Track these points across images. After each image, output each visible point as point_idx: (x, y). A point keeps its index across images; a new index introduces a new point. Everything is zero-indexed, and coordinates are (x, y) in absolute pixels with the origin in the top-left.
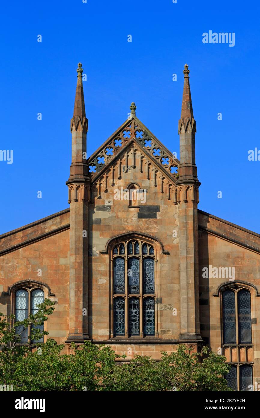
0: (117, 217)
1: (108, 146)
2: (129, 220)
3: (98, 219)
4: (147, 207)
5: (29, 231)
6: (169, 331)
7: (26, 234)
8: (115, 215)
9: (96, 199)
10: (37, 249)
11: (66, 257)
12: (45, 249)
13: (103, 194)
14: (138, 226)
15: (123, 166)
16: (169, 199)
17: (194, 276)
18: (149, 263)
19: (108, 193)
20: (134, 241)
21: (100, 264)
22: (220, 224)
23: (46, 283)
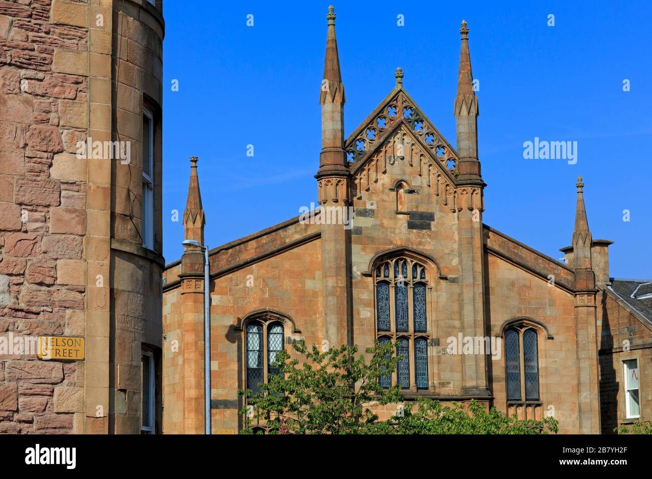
0: (382, 225)
1: (370, 126)
2: (397, 231)
3: (358, 227)
4: (419, 213)
5: (265, 239)
6: (449, 383)
7: (261, 245)
8: (380, 222)
9: (355, 199)
10: (275, 266)
11: (314, 278)
12: (286, 266)
13: (364, 194)
14: (408, 240)
15: (388, 155)
16: (446, 205)
17: (482, 310)
18: (418, 291)
19: (370, 191)
20: (401, 259)
21: (362, 290)
22: (502, 242)
23: (289, 314)
